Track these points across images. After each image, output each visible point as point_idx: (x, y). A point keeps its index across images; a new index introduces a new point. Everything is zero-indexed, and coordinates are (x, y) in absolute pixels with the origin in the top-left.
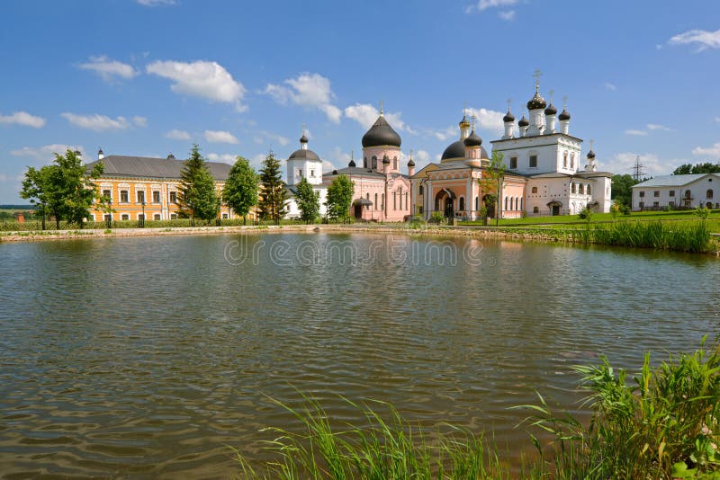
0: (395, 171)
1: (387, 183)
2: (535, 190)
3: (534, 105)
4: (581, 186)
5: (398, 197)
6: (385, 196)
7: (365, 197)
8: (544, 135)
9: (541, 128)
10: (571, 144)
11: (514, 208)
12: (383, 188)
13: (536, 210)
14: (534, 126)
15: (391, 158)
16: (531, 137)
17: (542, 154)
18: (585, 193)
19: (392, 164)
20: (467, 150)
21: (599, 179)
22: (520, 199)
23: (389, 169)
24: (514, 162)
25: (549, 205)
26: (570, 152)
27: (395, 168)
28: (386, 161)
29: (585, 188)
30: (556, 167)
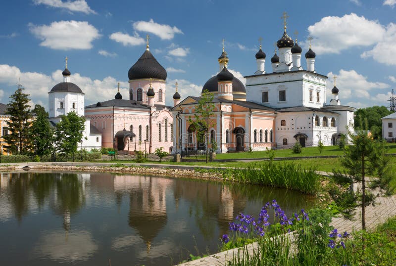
0: (160, 103)
1: (151, 115)
2: (283, 123)
3: (283, 44)
4: (325, 119)
5: (163, 129)
6: (149, 128)
7: (128, 129)
8: (292, 72)
9: (289, 65)
10: (316, 80)
11: (264, 140)
12: (148, 120)
13: (285, 142)
14: (284, 63)
15: (156, 90)
16: (280, 73)
17: (290, 89)
18: (330, 125)
19: (157, 96)
20: (220, 84)
21: (342, 113)
22: (269, 132)
23: (154, 101)
24: (265, 96)
25: (296, 137)
26: (315, 87)
27: (161, 100)
28: (151, 94)
29: (330, 121)
30: (302, 101)
